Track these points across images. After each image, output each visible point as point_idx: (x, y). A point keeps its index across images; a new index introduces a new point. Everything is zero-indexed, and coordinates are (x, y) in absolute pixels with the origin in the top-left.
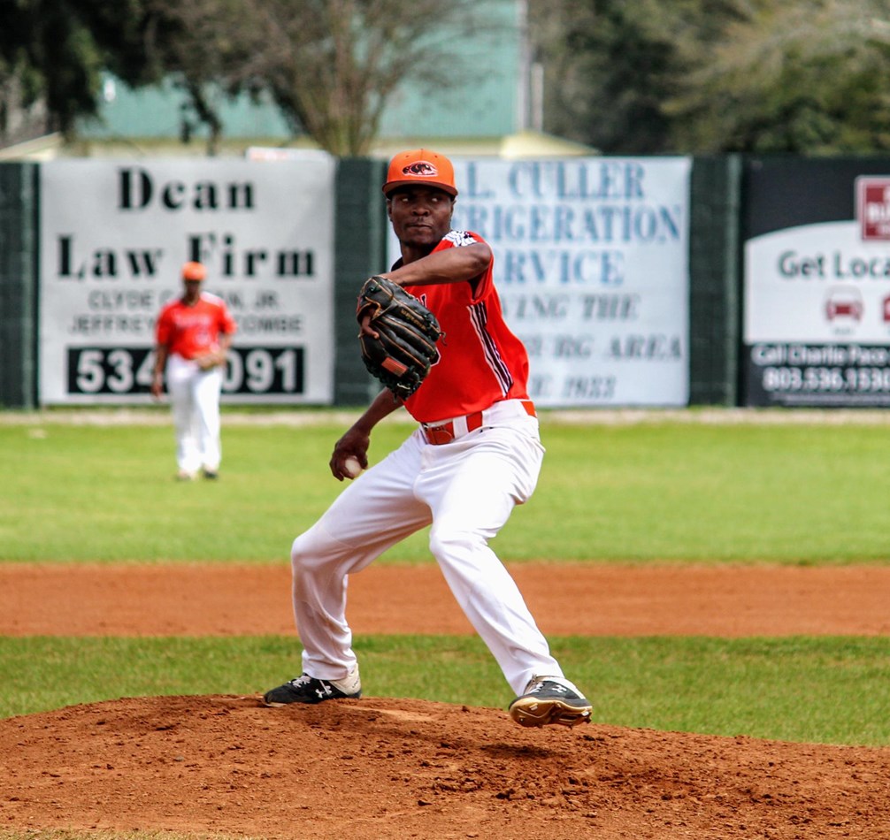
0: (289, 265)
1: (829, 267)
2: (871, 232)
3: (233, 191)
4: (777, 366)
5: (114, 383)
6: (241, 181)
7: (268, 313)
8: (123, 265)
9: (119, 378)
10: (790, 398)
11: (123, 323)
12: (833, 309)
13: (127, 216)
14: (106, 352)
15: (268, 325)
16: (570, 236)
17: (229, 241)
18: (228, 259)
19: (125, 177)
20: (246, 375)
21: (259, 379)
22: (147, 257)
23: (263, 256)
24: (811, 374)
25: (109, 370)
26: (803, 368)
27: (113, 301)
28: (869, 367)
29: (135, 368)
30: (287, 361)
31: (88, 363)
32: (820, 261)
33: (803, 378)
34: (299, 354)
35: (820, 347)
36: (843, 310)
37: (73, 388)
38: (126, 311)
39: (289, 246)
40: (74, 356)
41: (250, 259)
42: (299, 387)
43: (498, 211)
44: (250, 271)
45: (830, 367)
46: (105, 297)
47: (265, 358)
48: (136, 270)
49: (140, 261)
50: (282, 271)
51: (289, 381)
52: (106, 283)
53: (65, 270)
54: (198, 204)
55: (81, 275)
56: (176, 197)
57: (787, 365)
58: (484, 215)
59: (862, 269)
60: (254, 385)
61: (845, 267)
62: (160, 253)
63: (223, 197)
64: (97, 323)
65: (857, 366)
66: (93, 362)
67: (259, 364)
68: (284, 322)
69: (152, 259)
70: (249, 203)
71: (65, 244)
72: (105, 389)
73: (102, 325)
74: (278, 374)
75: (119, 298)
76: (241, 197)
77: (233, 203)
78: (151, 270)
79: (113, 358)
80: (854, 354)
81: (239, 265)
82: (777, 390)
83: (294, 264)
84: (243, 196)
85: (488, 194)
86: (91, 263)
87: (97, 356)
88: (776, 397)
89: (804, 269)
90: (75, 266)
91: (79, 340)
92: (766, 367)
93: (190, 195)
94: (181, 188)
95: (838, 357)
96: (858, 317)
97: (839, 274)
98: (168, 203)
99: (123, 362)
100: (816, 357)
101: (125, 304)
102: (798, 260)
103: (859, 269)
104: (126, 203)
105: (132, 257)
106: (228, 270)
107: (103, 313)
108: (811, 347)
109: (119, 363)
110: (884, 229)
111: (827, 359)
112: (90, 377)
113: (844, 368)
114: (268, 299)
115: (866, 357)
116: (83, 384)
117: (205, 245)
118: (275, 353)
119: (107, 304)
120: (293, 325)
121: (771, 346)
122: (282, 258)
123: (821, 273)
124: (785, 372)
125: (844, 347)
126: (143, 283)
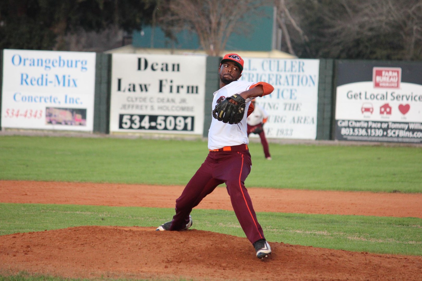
0: (190, 89)
1: (363, 96)
2: (377, 85)
3: (174, 66)
4: (345, 127)
5: (133, 126)
6: (176, 63)
7: (183, 105)
8: (138, 88)
9: (135, 124)
10: (349, 138)
11: (137, 107)
12: (363, 110)
13: (139, 72)
14: (132, 116)
15: (183, 109)
16: (280, 83)
17: (171, 82)
18: (171, 87)
19: (140, 60)
20: (176, 125)
21: (180, 126)
22: (145, 86)
23: (182, 87)
24: (356, 130)
25: (132, 121)
26: (354, 128)
27: (134, 100)
28: (375, 128)
29: (141, 121)
30: (189, 121)
31: (125, 119)
32: (360, 94)
33: (354, 131)
34: (193, 118)
35: (359, 121)
36: (367, 110)
37: (121, 127)
38: (138, 103)
39: (191, 84)
40: (121, 117)
41: (178, 87)
42: (192, 129)
43: (258, 75)
44: (178, 91)
45: (362, 128)
46: (132, 99)
47: (182, 119)
48: (142, 90)
49: (143, 87)
50: (188, 92)
51: (189, 127)
52: (132, 94)
53: (119, 89)
54: (162, 70)
55: (124, 91)
56: (155, 67)
57: (349, 127)
58: (253, 76)
59: (374, 97)
60: (178, 128)
61: (368, 96)
62: (149, 85)
63: (170, 68)
64: (129, 106)
65: (371, 128)
66: (127, 119)
67: (180, 121)
68: (188, 108)
69: (147, 86)
70: (178, 70)
71: (119, 81)
72: (131, 128)
73: (130, 107)
74: (186, 125)
75: (136, 99)
76: (176, 68)
77: (173, 70)
78: (146, 90)
79: (134, 118)
80: (370, 124)
81: (175, 89)
82: (345, 135)
83: (192, 90)
84: (176, 67)
85: (255, 69)
86: (128, 87)
87: (129, 117)
88: (345, 137)
89: (355, 96)
90: (122, 87)
91: (123, 112)
92: (342, 127)
93: (160, 67)
94: (157, 64)
95: (365, 125)
96: (372, 112)
97: (366, 98)
98: (153, 69)
99: (137, 119)
100: (358, 125)
101: (138, 100)
102: (353, 94)
103: (372, 97)
104: (139, 68)
105: (141, 86)
106: (171, 91)
107: (131, 103)
108: (356, 121)
109: (135, 119)
110: (381, 85)
111: (361, 125)
112: (126, 123)
113: (367, 129)
114: (183, 101)
115: (374, 125)
116: (124, 125)
117: (164, 83)
118: (185, 118)
119: (132, 101)
120: (191, 109)
121: (344, 121)
122: (188, 87)
123: (360, 98)
124: (347, 129)
125: (368, 122)
126: (144, 94)
